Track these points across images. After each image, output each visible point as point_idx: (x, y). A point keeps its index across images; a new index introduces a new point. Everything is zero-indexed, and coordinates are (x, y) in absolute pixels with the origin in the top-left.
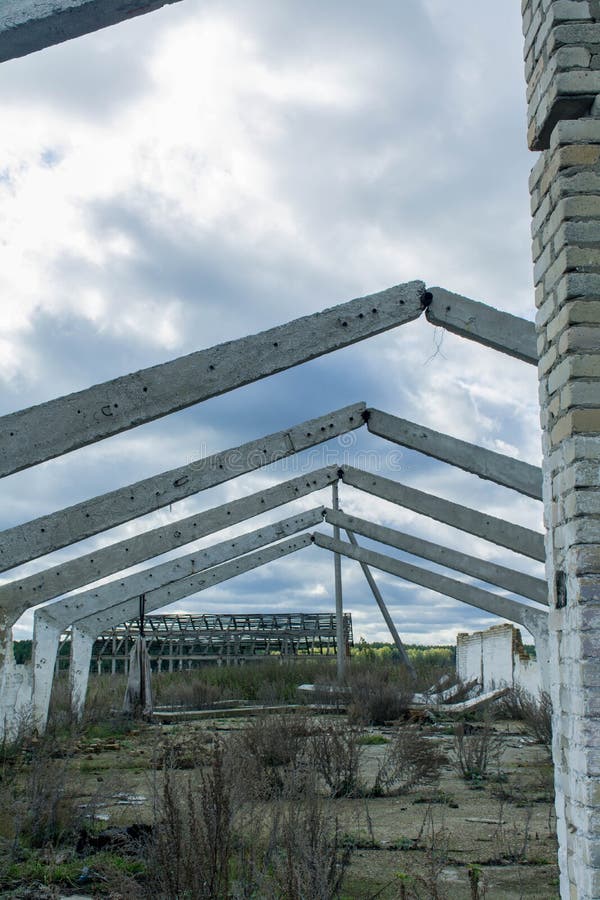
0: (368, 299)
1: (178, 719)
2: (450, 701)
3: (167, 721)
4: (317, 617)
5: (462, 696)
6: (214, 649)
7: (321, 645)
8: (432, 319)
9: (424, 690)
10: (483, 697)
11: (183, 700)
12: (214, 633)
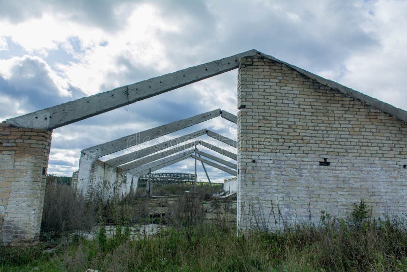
0: (210, 112)
1: (157, 198)
2: (222, 196)
3: (154, 198)
4: (188, 175)
5: (225, 194)
6: (161, 182)
7: (189, 182)
8: (222, 116)
9: (216, 193)
10: (230, 195)
11: (157, 194)
12: (161, 178)
